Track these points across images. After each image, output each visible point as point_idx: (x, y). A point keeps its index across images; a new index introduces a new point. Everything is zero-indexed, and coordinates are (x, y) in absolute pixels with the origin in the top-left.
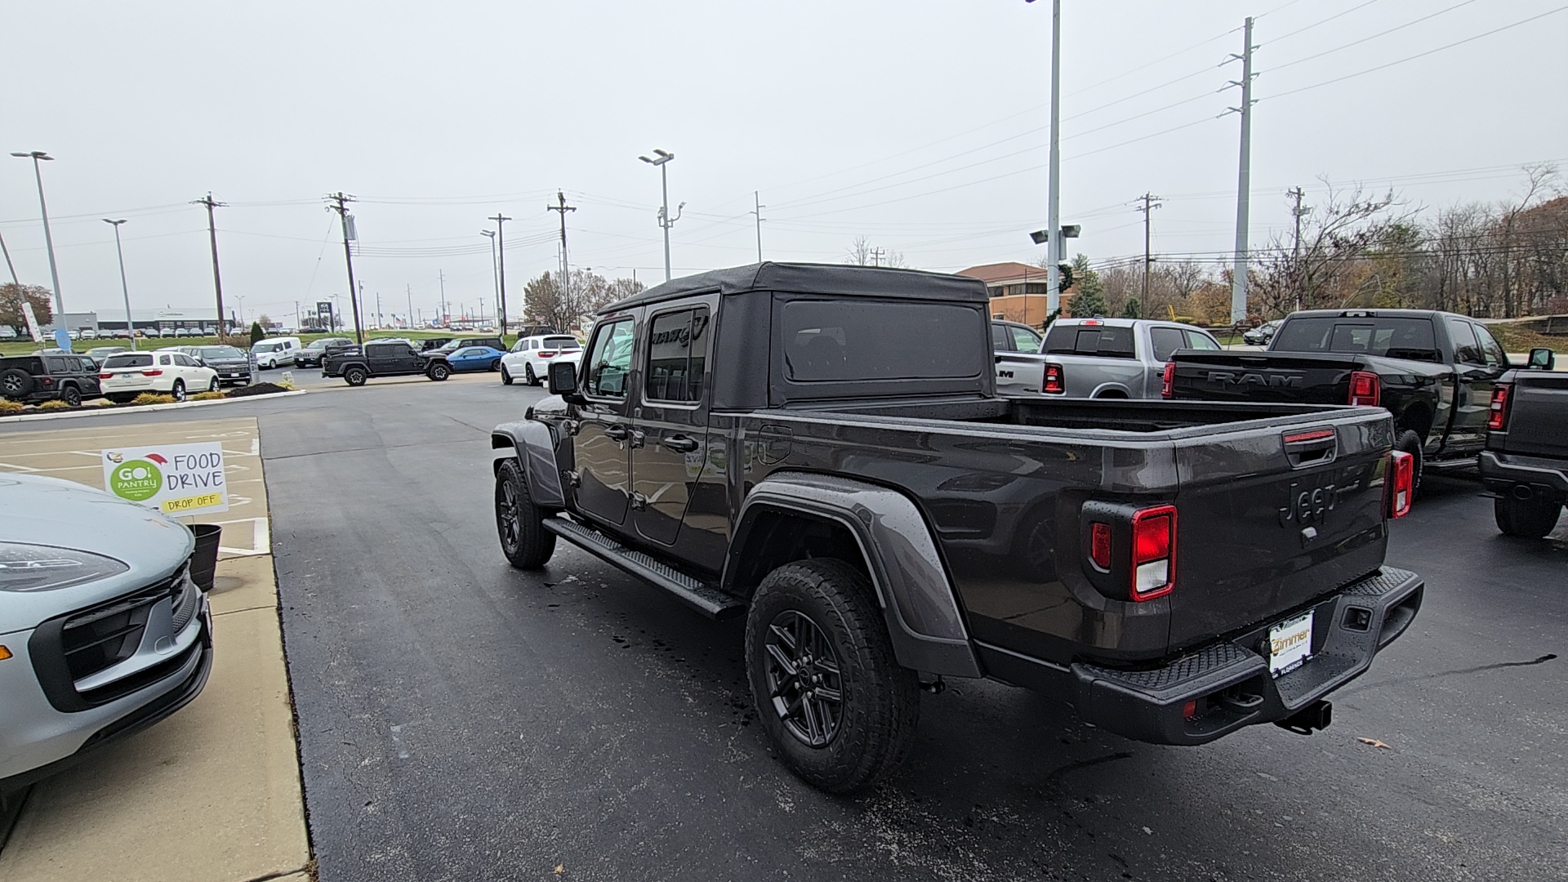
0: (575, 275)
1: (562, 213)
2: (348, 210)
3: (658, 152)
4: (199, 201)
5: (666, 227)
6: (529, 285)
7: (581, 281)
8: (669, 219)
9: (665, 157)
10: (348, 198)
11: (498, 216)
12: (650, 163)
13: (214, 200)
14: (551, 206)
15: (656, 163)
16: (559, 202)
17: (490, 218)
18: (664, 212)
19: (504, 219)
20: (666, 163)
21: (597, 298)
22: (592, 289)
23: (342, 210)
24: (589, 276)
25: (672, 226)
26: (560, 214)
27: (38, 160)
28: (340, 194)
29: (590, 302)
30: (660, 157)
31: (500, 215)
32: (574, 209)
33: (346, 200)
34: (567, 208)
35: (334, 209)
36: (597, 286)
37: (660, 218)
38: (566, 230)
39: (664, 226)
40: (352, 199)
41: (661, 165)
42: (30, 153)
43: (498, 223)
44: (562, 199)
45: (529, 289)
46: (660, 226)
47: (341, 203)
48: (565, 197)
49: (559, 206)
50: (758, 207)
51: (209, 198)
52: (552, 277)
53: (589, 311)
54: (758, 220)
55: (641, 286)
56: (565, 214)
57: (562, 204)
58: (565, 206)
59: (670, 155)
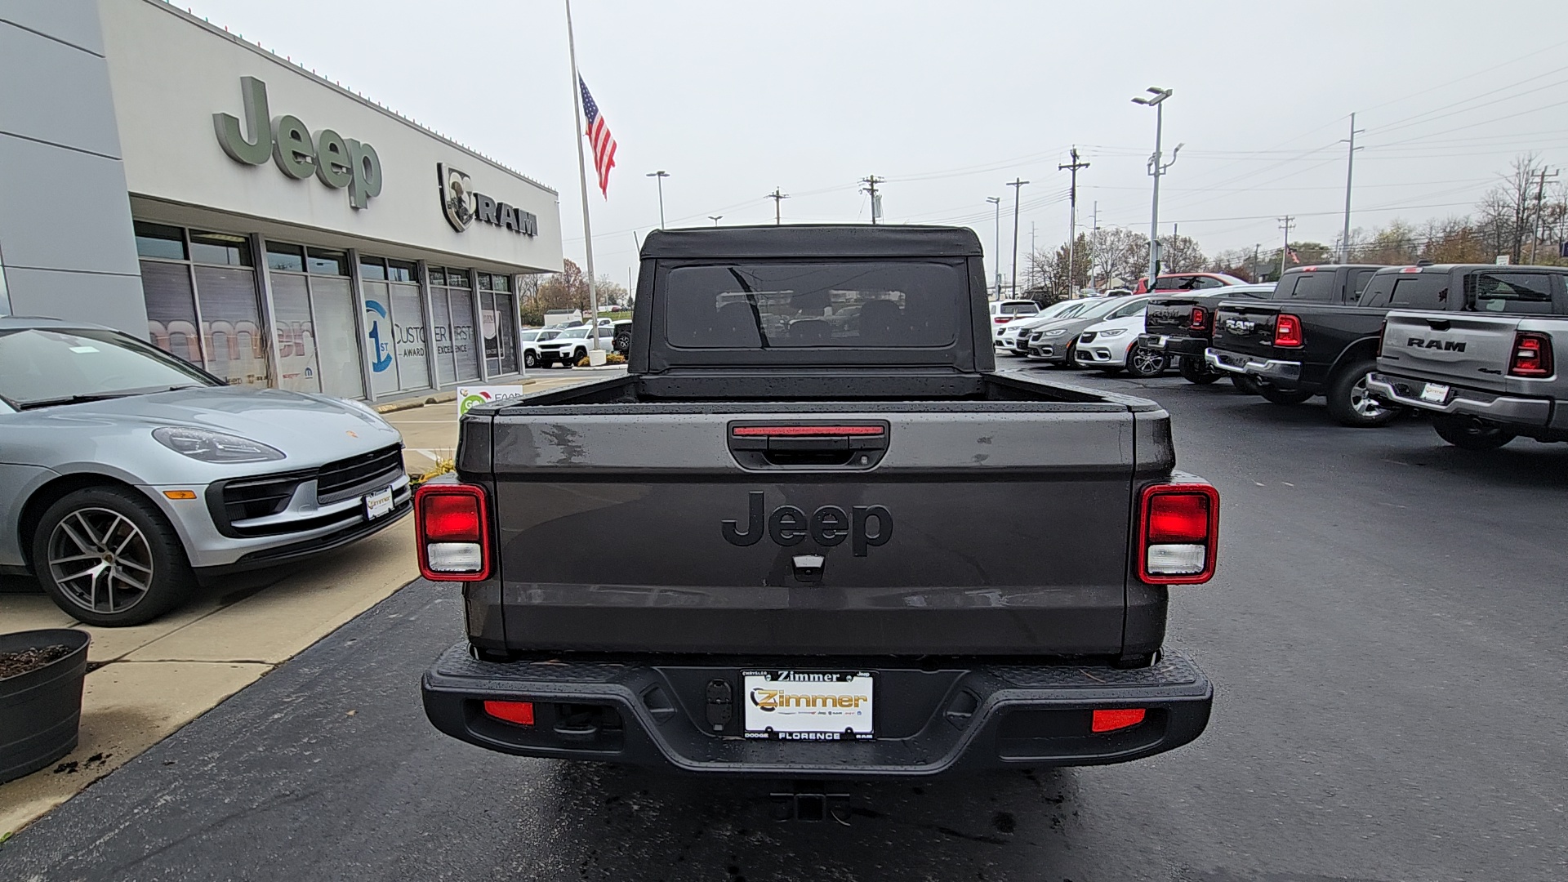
0: (1112, 234)
1: (1074, 171)
2: (877, 190)
3: (1152, 90)
4: (770, 196)
5: (1157, 175)
6: (1062, 248)
7: (1119, 241)
8: (1161, 165)
9: (1161, 95)
10: (878, 180)
11: (1016, 182)
12: (1145, 105)
13: (781, 194)
14: (1062, 165)
15: (1151, 104)
16: (1072, 159)
17: (1008, 184)
18: (1157, 156)
19: (1022, 183)
20: (1162, 102)
21: (1136, 258)
22: (1131, 250)
23: (872, 191)
24: (1128, 235)
25: (1164, 173)
26: (1072, 172)
27: (661, 177)
28: (872, 177)
29: (1127, 262)
30: (1156, 95)
31: (1018, 180)
32: (1087, 165)
33: (876, 182)
34: (1080, 165)
35: (866, 191)
36: (1136, 245)
37: (1150, 165)
38: (1076, 188)
39: (1154, 174)
40: (882, 180)
41: (1157, 106)
42: (656, 173)
43: (1016, 188)
44: (1075, 156)
45: (1062, 252)
46: (1149, 174)
47: (872, 185)
48: (1078, 153)
49: (1072, 164)
50: (1353, 133)
51: (778, 192)
52: (1087, 239)
53: (1126, 273)
54: (1352, 150)
55: (1190, 242)
56: (1077, 172)
57: (1074, 161)
58: (1077, 163)
59: (1167, 91)
